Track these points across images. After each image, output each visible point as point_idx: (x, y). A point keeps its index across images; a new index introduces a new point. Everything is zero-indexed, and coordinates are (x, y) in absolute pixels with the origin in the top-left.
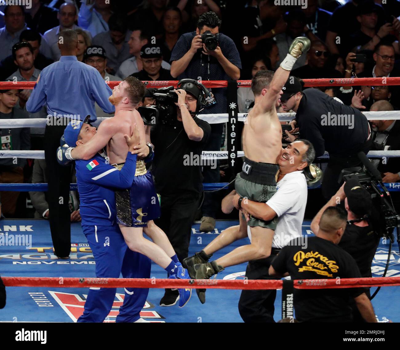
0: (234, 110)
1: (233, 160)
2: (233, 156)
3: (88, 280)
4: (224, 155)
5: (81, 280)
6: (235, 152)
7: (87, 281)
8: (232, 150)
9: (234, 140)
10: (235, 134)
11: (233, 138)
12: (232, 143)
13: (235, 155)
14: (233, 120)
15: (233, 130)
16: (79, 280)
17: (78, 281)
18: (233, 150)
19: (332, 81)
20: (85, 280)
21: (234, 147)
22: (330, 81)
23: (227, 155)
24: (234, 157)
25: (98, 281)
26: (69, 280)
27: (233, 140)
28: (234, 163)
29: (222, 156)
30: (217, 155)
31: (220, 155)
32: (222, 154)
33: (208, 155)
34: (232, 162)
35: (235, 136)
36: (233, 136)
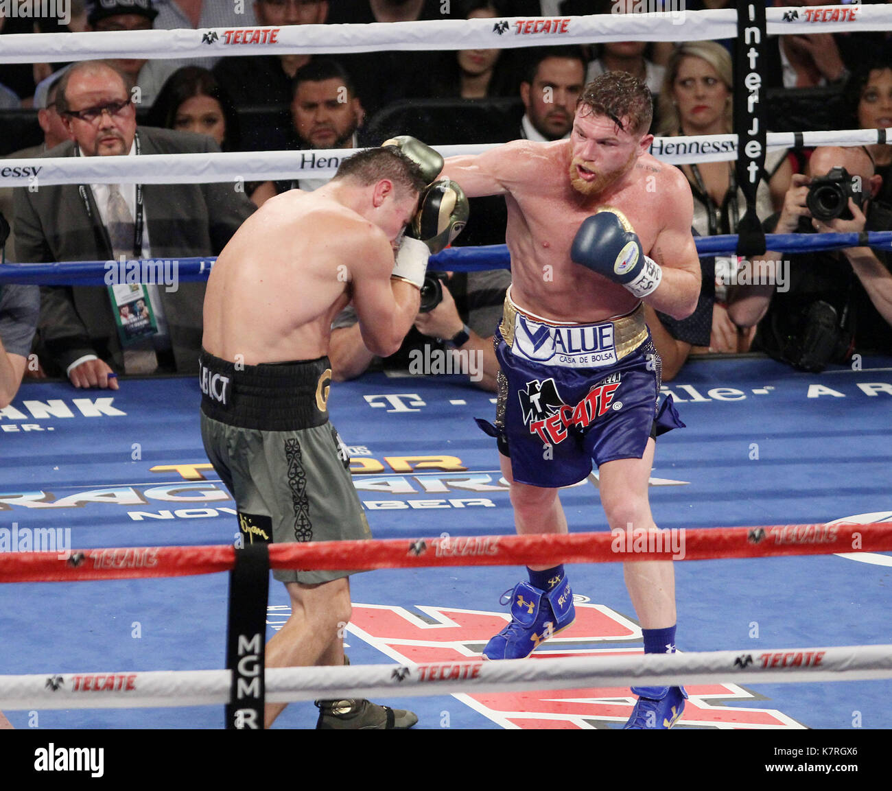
1: (753, 164)
2: (752, 150)
3: (777, 532)
4: (723, 146)
5: (753, 535)
6: (761, 138)
7: (774, 538)
8: (751, 132)
9: (756, 98)
10: (758, 78)
11: (753, 93)
12: (751, 109)
13: (758, 146)
14: (752, 34)
15: (753, 65)
16: (748, 534)
17: (744, 537)
18: (754, 131)
20: (767, 535)
21: (755, 121)
23: (733, 147)
24: (758, 154)
25: (808, 536)
26: (717, 534)
27: (753, 100)
28: (756, 172)
29: (718, 149)
31: (712, 148)
32: (716, 145)
33: (675, 149)
34: (749, 168)
35: (758, 87)
36: (753, 84)
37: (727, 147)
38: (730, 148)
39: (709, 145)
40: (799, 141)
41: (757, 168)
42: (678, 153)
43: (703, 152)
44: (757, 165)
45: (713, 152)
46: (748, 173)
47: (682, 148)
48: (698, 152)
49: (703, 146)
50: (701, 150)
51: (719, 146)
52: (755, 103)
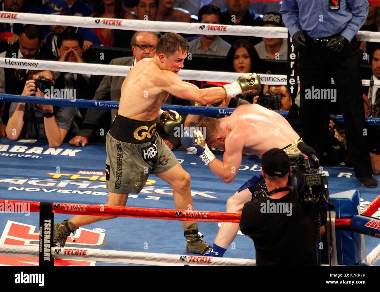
2: (292, 82)
6: (295, 78)
8: (291, 75)
9: (294, 63)
10: (295, 56)
11: (293, 61)
12: (292, 67)
13: (294, 81)
15: (293, 50)
18: (293, 75)
21: (293, 71)
23: (286, 80)
24: (294, 84)
27: (292, 63)
28: (293, 90)
29: (280, 81)
30: (274, 79)
31: (277, 80)
32: (279, 79)
33: (264, 79)
34: (291, 88)
35: (294, 58)
36: (293, 57)
37: (283, 80)
38: (285, 81)
39: (276, 79)
41: (294, 88)
42: (265, 80)
43: (274, 81)
44: (294, 87)
45: (278, 81)
46: (291, 90)
47: (266, 78)
48: (272, 81)
50: (273, 80)
51: (280, 79)
52: (293, 65)
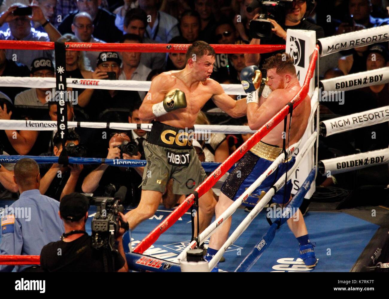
0: (62, 74)
1: (62, 132)
2: (62, 127)
6: (65, 123)
8: (62, 121)
9: (63, 109)
11: (62, 107)
12: (61, 113)
13: (64, 126)
14: (61, 86)
19: (169, 47)
21: (63, 117)
22: (167, 47)
24: (64, 129)
31: (48, 125)
33: (35, 125)
35: (64, 105)
36: (62, 104)
37: (53, 126)
38: (55, 126)
40: (79, 125)
41: (64, 134)
42: (36, 126)
43: (45, 126)
44: (64, 132)
47: (37, 124)
48: (43, 126)
49: (44, 125)
50: (44, 126)
51: (50, 125)
52: (63, 111)
